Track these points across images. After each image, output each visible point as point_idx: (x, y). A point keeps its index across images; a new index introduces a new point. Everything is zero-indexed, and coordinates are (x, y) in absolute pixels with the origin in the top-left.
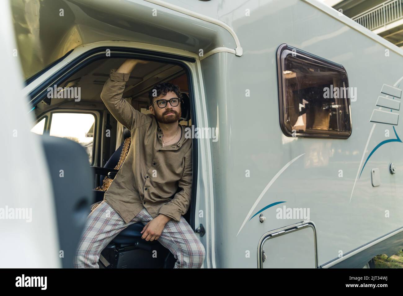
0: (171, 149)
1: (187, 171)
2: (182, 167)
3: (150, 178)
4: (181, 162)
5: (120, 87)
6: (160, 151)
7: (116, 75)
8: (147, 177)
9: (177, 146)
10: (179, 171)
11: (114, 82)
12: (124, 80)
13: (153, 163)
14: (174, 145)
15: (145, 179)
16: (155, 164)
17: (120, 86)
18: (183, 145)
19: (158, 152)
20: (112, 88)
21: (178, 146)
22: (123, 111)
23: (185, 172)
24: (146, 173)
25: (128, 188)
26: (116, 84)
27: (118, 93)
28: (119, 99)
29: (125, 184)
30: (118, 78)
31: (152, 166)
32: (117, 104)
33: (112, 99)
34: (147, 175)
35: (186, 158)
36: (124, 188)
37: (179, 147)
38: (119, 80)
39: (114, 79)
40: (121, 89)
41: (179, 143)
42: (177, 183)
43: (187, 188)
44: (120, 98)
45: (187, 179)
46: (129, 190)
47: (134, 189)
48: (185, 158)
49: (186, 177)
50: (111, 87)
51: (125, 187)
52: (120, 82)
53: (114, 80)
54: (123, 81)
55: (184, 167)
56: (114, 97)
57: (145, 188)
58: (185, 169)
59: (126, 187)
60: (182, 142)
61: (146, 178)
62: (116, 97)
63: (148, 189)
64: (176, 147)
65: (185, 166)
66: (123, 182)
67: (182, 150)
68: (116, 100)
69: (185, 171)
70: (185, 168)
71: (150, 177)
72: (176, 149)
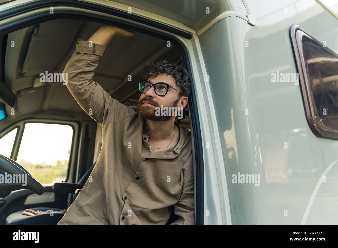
0: (165, 157)
1: (188, 190)
2: (180, 185)
3: (129, 200)
4: (179, 177)
5: (89, 62)
6: (147, 159)
7: (83, 45)
8: (126, 198)
9: (174, 152)
10: (175, 190)
11: (80, 55)
12: (94, 52)
13: (136, 176)
14: (170, 151)
15: (123, 202)
16: (137, 178)
17: (88, 60)
18: (182, 150)
19: (144, 161)
20: (76, 63)
21: (176, 152)
22: (90, 96)
23: (184, 192)
24: (124, 192)
25: (94, 215)
26: (83, 58)
27: (85, 71)
28: (87, 80)
29: (91, 208)
30: (85, 49)
31: (134, 181)
32: (82, 85)
33: (76, 78)
34: (125, 195)
35: (186, 169)
36: (88, 216)
37: (177, 154)
38: (87, 53)
39: (80, 50)
40: (89, 65)
41: (176, 147)
42: (171, 209)
43: (188, 216)
44: (89, 78)
45: (187, 202)
46: (96, 219)
47: (104, 217)
48: (183, 170)
49: (185, 200)
50: (75, 61)
51: (90, 214)
52: (88, 55)
53: (80, 52)
54: (93, 54)
55: (183, 184)
56: (79, 76)
57: (122, 216)
58: (184, 187)
59: (92, 213)
60: (181, 146)
61: (124, 199)
62: (82, 76)
63: (127, 219)
64: (172, 153)
65: (185, 182)
66: (87, 205)
67: (180, 158)
68: (81, 80)
69: (184, 190)
70: (185, 185)
71: (130, 197)
72: (173, 156)
